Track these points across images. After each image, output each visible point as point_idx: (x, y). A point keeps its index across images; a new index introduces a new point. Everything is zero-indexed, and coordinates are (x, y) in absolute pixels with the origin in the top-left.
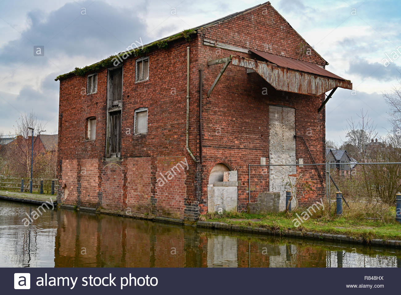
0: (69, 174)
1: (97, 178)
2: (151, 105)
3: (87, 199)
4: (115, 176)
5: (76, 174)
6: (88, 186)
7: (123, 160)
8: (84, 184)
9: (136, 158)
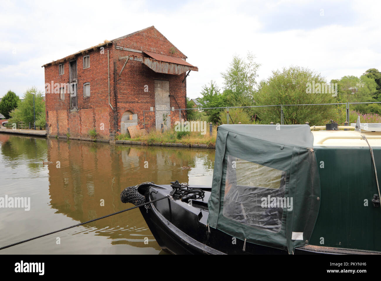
0: (52, 119)
1: (67, 120)
2: (92, 81)
3: (62, 132)
4: (75, 119)
5: (56, 119)
6: (62, 125)
7: (79, 110)
8: (60, 124)
9: (86, 109)
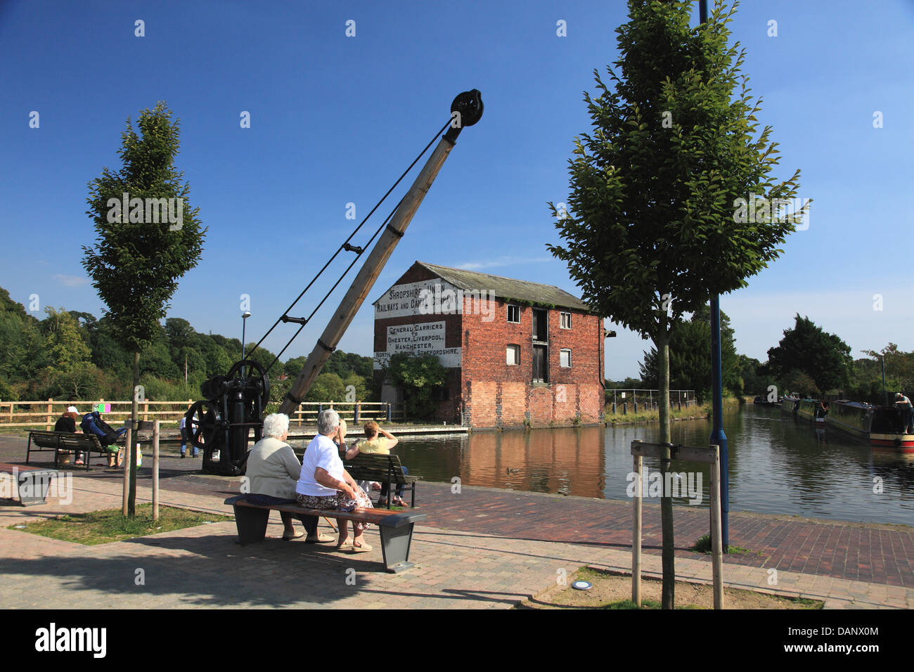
0: (483, 396)
1: (524, 400)
4: (544, 398)
5: (494, 396)
6: (511, 407)
7: (551, 385)
8: (506, 405)
9: (564, 384)
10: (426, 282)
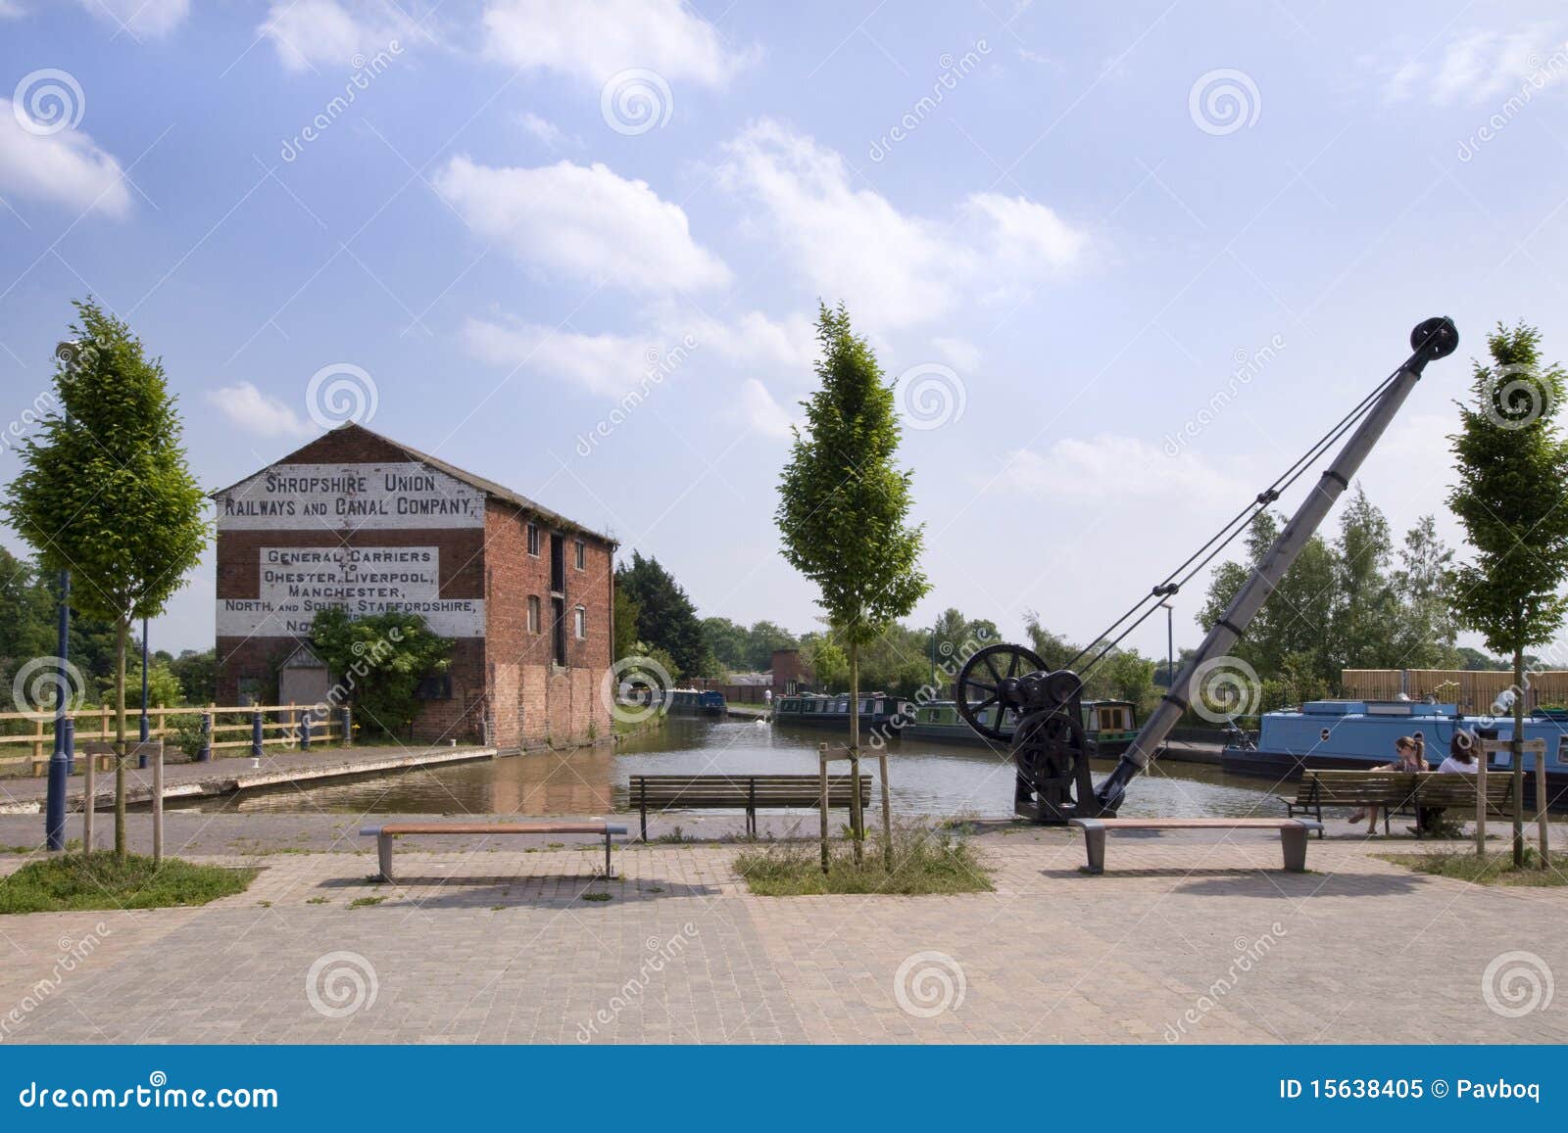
0: (505, 691)
1: (544, 697)
6: (532, 711)
10: (379, 465)
